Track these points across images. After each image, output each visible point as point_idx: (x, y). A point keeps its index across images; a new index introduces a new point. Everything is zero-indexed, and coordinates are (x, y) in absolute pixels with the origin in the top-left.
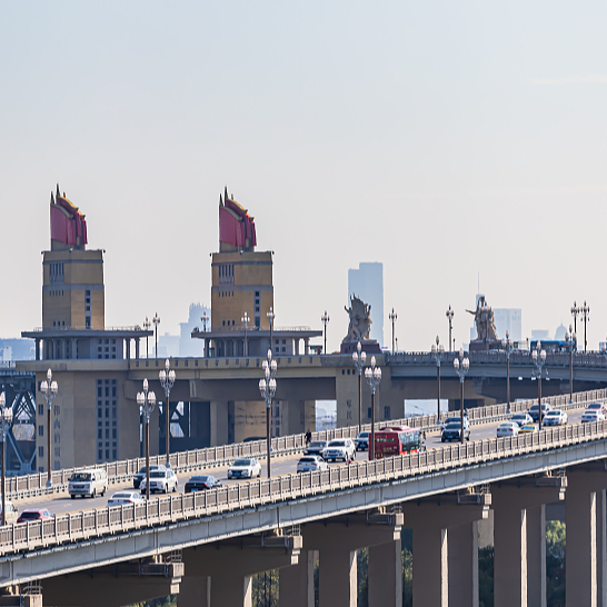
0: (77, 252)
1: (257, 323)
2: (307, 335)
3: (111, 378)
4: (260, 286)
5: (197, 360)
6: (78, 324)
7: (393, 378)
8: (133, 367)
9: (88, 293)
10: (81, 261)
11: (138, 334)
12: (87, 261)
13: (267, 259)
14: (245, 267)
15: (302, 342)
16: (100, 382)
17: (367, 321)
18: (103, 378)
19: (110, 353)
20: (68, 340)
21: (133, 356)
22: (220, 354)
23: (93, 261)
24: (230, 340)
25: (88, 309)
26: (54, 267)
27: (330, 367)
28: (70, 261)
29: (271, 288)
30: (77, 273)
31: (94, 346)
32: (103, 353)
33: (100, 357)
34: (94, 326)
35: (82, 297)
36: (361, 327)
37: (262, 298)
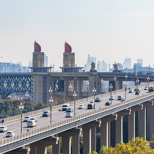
0: (39, 53)
1: (72, 66)
2: (81, 68)
3: (45, 76)
4: (72, 59)
5: (60, 73)
6: (39, 66)
7: (99, 77)
8: (50, 74)
9: (41, 60)
10: (40, 54)
11: (51, 68)
12: (41, 54)
13: (74, 54)
14: (70, 55)
15: (80, 69)
16: (43, 76)
17: (95, 66)
18: (44, 76)
19: (45, 71)
20: (38, 69)
21: (49, 72)
22: (65, 72)
23: (42, 54)
24: (67, 69)
25: (41, 63)
26: (35, 55)
27: (88, 74)
28: (38, 54)
29: (74, 59)
30: (39, 56)
31: (42, 70)
32: (44, 71)
33: (43, 72)
34: (42, 66)
35: (40, 61)
36: (94, 67)
37: (73, 61)
